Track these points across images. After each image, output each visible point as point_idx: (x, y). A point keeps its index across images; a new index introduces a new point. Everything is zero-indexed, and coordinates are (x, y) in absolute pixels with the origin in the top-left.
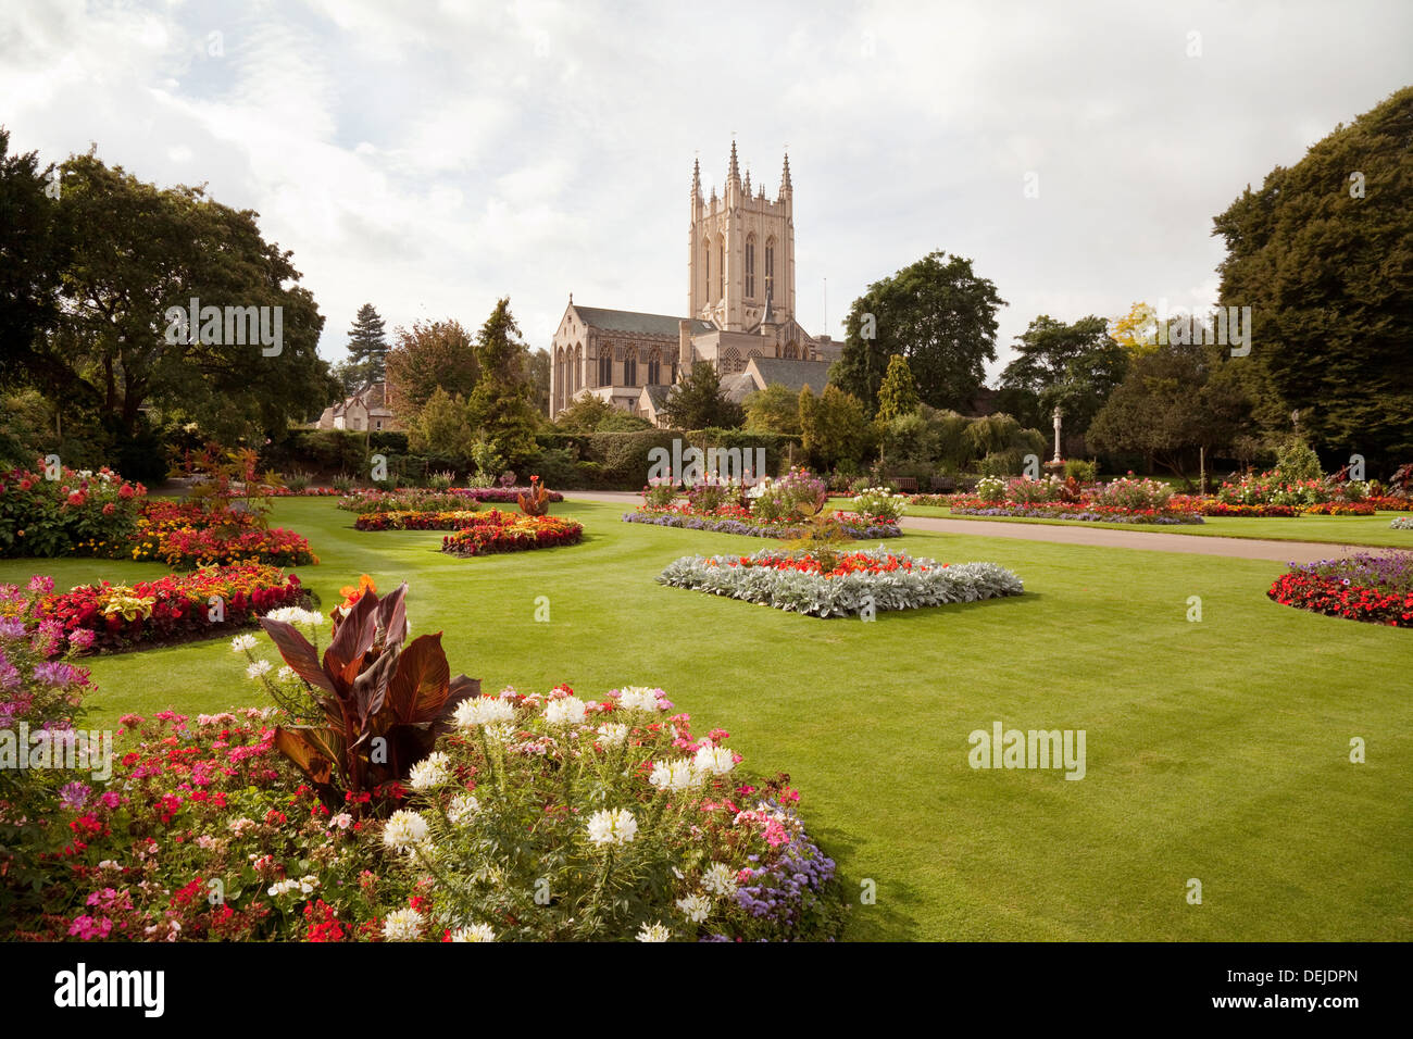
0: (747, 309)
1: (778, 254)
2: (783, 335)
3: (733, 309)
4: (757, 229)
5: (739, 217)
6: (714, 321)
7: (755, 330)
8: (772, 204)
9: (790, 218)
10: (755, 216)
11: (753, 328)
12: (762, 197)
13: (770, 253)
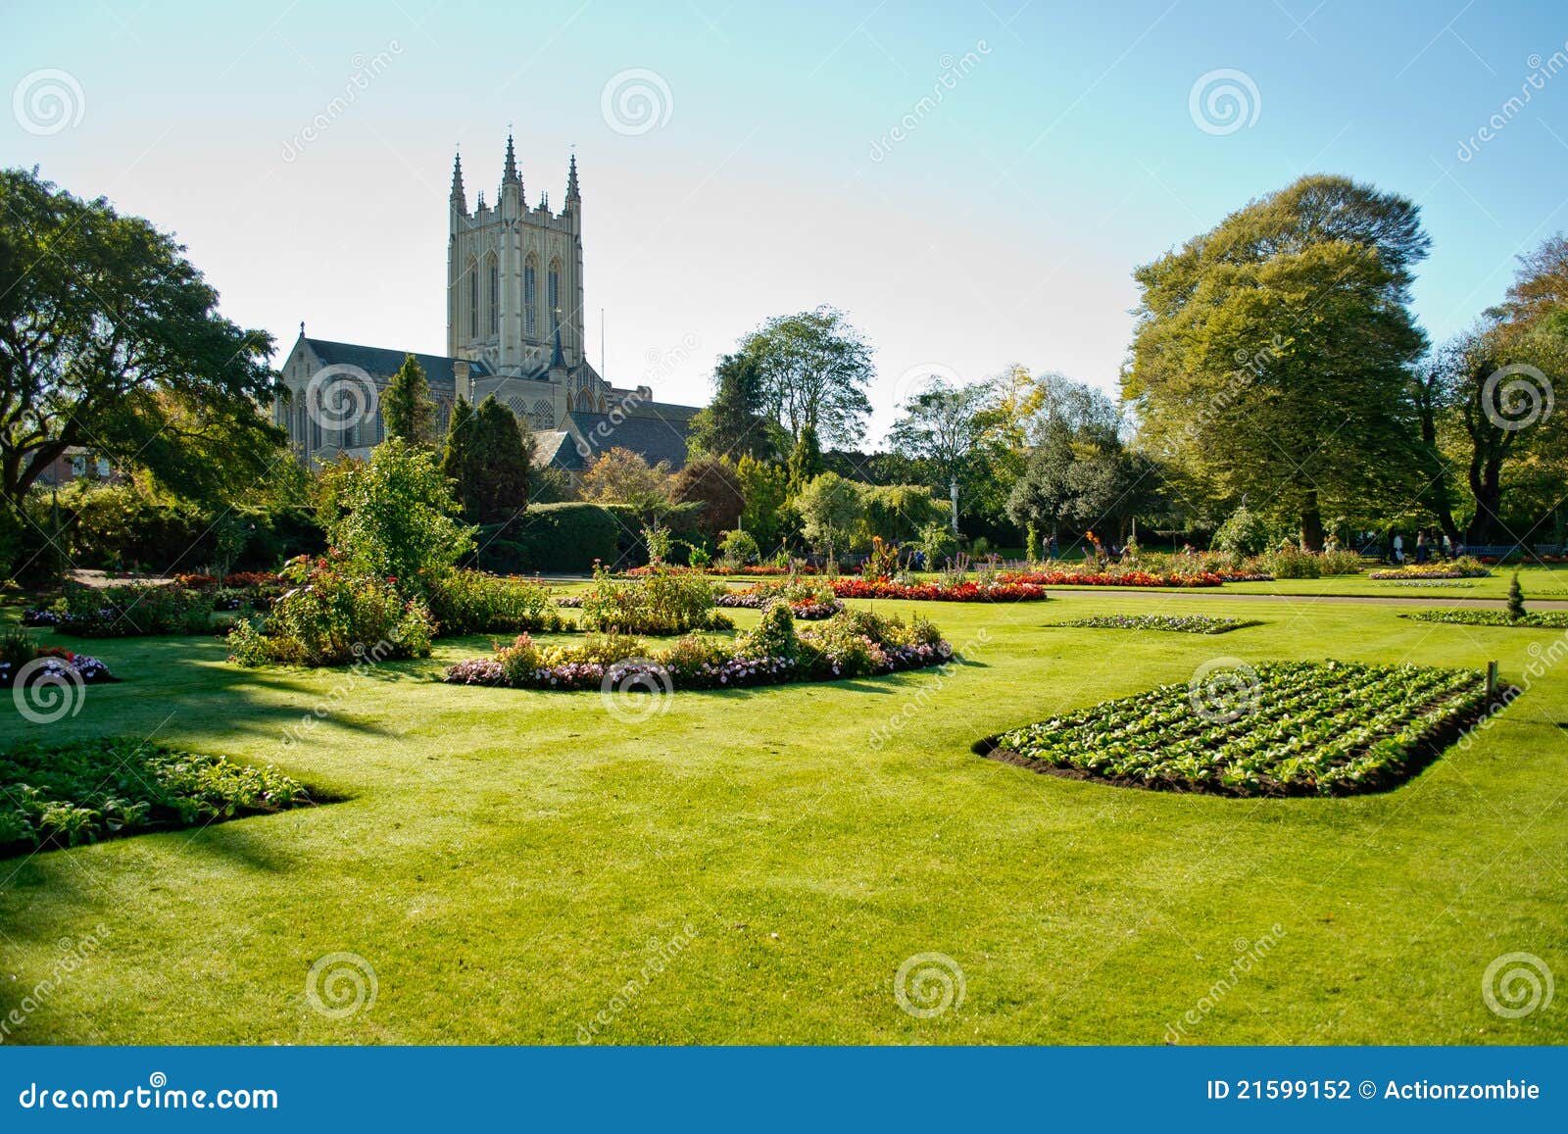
0: (527, 347)
1: (564, 281)
2: (574, 383)
3: (510, 348)
4: (538, 246)
5: (517, 232)
6: (483, 361)
7: (538, 374)
8: (555, 217)
9: (578, 237)
10: (536, 231)
11: (537, 370)
12: (544, 208)
13: (554, 278)
